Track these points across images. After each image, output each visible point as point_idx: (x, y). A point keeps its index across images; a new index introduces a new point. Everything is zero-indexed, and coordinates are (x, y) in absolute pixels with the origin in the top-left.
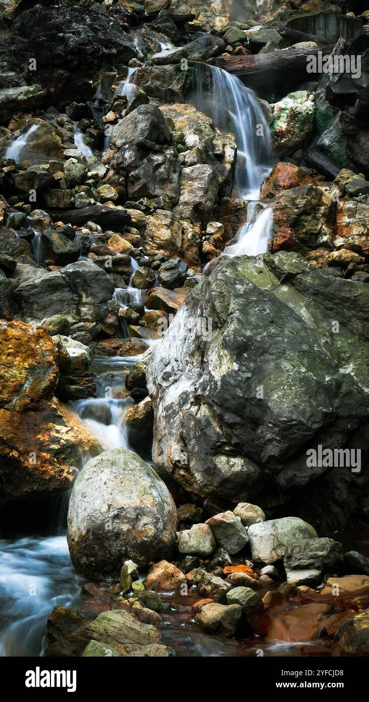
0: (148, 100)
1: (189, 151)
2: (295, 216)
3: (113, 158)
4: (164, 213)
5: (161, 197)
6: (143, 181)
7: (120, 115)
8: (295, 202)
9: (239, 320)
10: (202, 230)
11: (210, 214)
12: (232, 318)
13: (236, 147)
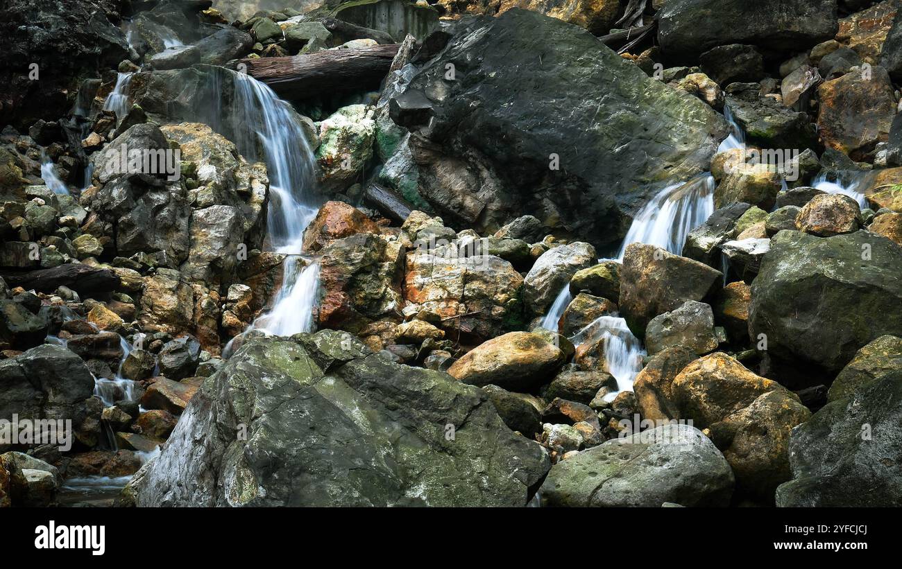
0: (146, 117)
1: (203, 187)
2: (349, 276)
3: (96, 197)
4: (168, 273)
5: (164, 251)
6: (138, 229)
7: (106, 137)
8: (349, 257)
9: (266, 426)
10: (221, 295)
11: (232, 273)
12: (257, 424)
13: (268, 181)
